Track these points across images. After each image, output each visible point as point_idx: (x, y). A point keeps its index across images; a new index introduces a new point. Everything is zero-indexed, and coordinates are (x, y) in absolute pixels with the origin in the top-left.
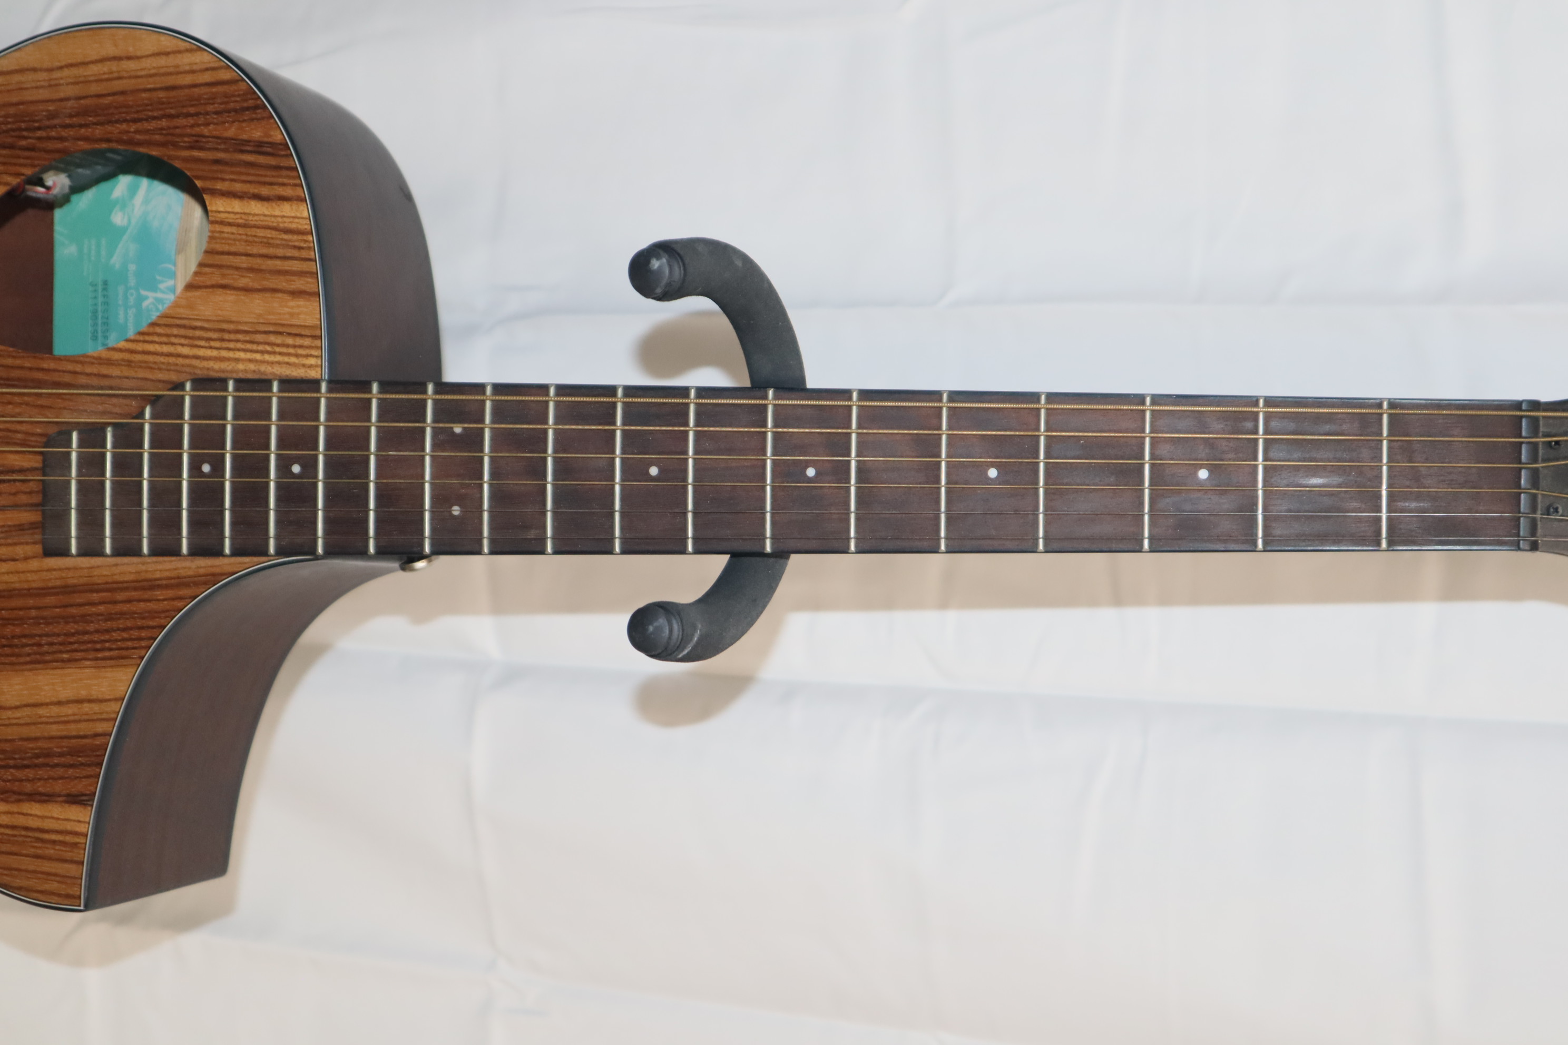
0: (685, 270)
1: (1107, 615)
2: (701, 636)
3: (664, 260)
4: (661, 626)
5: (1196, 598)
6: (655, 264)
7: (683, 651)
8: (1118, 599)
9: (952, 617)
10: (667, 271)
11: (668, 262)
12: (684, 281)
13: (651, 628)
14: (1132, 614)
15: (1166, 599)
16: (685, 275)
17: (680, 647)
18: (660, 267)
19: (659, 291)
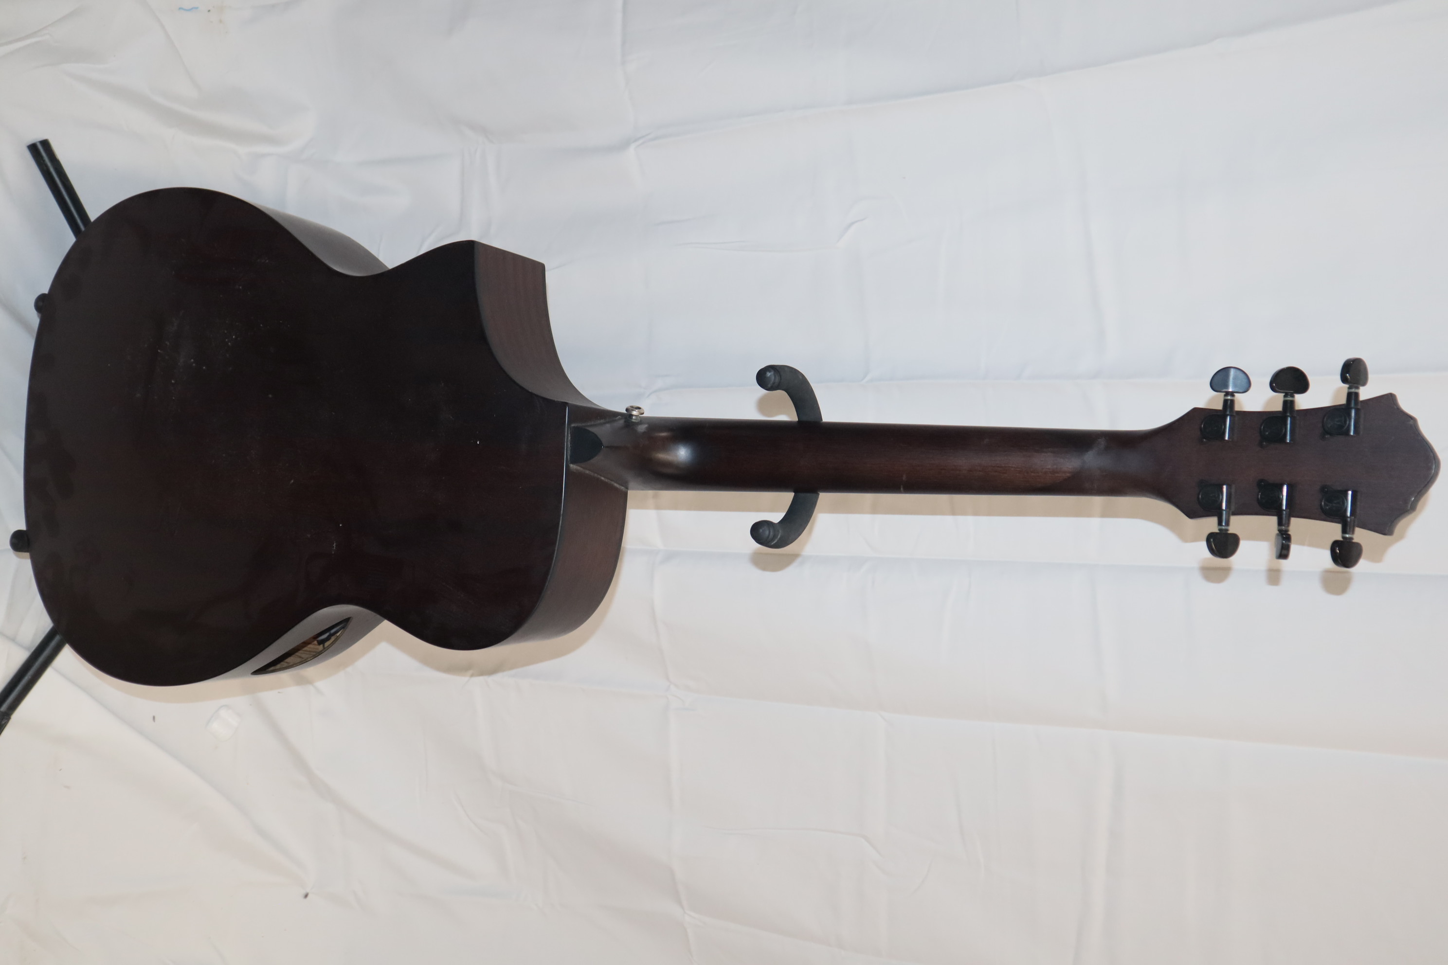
0: (781, 377)
1: (949, 519)
2: (781, 536)
3: (772, 373)
4: (766, 532)
5: (990, 513)
6: (769, 374)
7: (774, 541)
8: (953, 513)
9: (879, 518)
10: (773, 378)
11: (774, 374)
12: (780, 382)
13: (761, 530)
14: (960, 519)
15: (976, 513)
16: (781, 379)
17: (773, 540)
18: (770, 376)
19: (769, 386)
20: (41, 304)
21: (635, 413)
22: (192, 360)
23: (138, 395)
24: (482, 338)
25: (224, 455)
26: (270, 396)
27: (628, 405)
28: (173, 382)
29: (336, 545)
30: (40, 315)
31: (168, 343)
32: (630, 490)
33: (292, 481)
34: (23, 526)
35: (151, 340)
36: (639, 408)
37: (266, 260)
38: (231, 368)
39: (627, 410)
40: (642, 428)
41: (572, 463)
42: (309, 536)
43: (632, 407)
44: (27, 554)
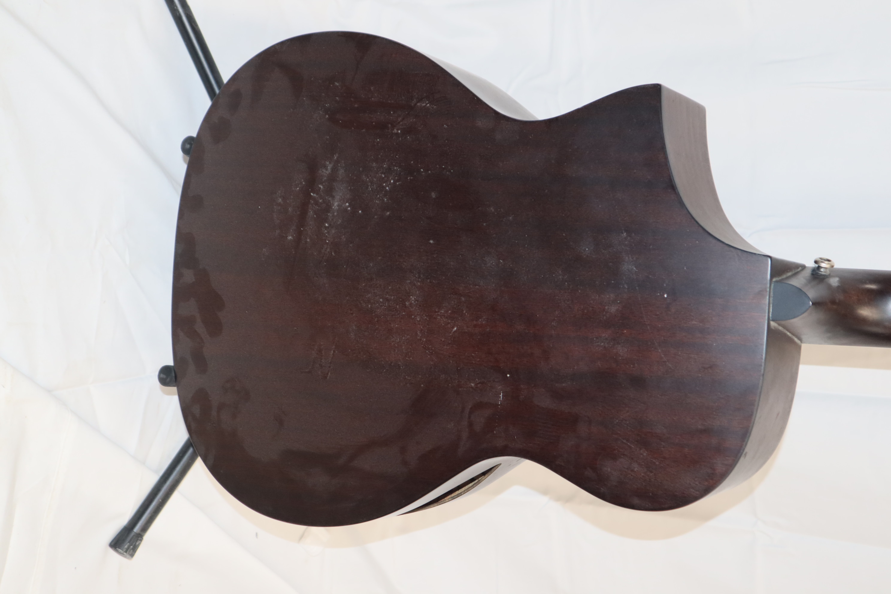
20: (188, 146)
21: (823, 265)
22: (347, 204)
23: (290, 238)
24: (671, 186)
25: (381, 300)
26: (431, 242)
27: (817, 257)
28: (326, 225)
29: (502, 396)
30: (188, 158)
31: (322, 187)
32: (804, 343)
33: (455, 329)
34: (170, 362)
35: (304, 183)
36: (829, 261)
37: (427, 104)
38: (388, 213)
39: (816, 262)
40: (834, 282)
41: (773, 320)
42: (473, 385)
43: (821, 259)
44: (175, 389)
